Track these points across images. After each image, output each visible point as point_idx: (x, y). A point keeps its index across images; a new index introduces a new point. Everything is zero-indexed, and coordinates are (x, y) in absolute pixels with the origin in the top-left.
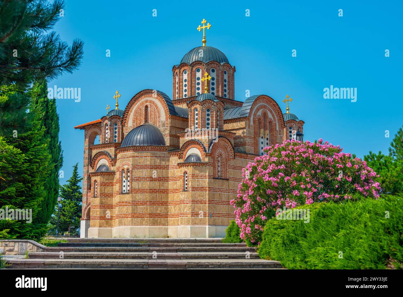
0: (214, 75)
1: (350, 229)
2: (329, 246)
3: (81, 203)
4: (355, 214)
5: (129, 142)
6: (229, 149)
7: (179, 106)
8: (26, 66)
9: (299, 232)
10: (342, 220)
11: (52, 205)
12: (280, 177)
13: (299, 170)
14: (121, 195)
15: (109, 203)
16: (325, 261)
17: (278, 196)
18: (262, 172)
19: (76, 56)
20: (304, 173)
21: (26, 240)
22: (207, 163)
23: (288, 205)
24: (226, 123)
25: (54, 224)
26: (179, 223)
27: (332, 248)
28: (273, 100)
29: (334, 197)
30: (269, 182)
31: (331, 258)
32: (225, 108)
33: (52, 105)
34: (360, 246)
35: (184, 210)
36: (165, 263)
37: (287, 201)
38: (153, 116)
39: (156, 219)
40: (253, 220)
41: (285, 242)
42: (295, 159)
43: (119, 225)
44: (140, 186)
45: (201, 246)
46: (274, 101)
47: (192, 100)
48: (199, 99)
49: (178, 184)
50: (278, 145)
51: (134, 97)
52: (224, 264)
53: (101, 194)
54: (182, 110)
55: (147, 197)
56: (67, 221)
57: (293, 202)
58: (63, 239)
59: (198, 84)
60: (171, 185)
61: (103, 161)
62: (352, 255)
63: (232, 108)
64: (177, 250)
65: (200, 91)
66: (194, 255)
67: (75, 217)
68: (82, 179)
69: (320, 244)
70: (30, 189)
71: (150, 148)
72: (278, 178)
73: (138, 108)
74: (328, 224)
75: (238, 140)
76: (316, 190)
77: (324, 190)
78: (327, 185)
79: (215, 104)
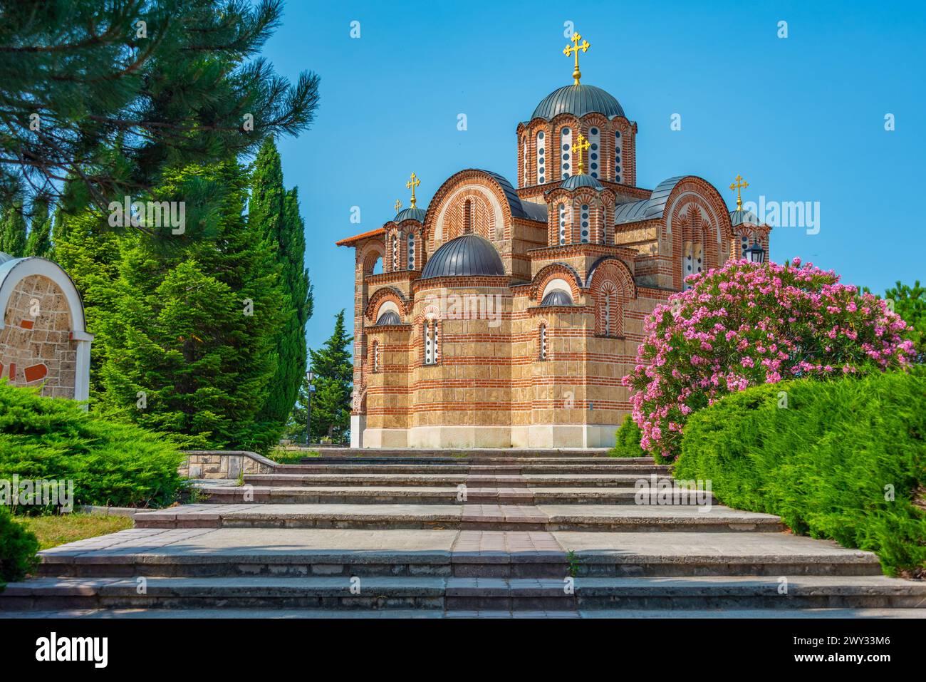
0: (596, 139)
1: (844, 429)
2: (804, 463)
3: (351, 384)
4: (854, 402)
5: (436, 270)
6: (625, 281)
7: (529, 200)
8: (211, 123)
9: (749, 437)
10: (829, 413)
11: (294, 388)
12: (716, 332)
13: (755, 317)
14: (423, 369)
15: (401, 384)
16: (797, 492)
17: (713, 368)
18: (682, 322)
19: (306, 104)
20: (763, 325)
21: (241, 452)
22: (583, 308)
23: (731, 385)
24: (620, 231)
25: (301, 423)
26: (532, 421)
27: (810, 466)
28: (710, 185)
29: (822, 369)
30: (695, 341)
31: (808, 485)
32: (617, 202)
33: (290, 202)
34: (862, 463)
35: (540, 395)
36: (494, 494)
37: (729, 378)
38: (480, 220)
39: (489, 412)
40: (664, 413)
41: (722, 455)
42: (746, 295)
43: (420, 425)
44: (458, 352)
45: (567, 463)
46: (713, 187)
47: (553, 189)
48: (568, 186)
49: (529, 346)
50: (713, 270)
51: (445, 184)
52: (606, 496)
53: (386, 366)
54: (535, 206)
55: (471, 371)
56: (325, 418)
57: (741, 380)
58: (313, 451)
59: (566, 157)
60: (515, 349)
61: (389, 306)
62: (847, 480)
63: (631, 202)
64: (520, 470)
65: (570, 172)
66: (552, 479)
67: (341, 409)
68: (352, 339)
69: (787, 459)
70: (248, 358)
71: (475, 280)
72: (713, 334)
73: (453, 205)
74: (803, 420)
75: (643, 263)
76: (787, 357)
77: (804, 355)
78: (810, 347)
79: (598, 194)
